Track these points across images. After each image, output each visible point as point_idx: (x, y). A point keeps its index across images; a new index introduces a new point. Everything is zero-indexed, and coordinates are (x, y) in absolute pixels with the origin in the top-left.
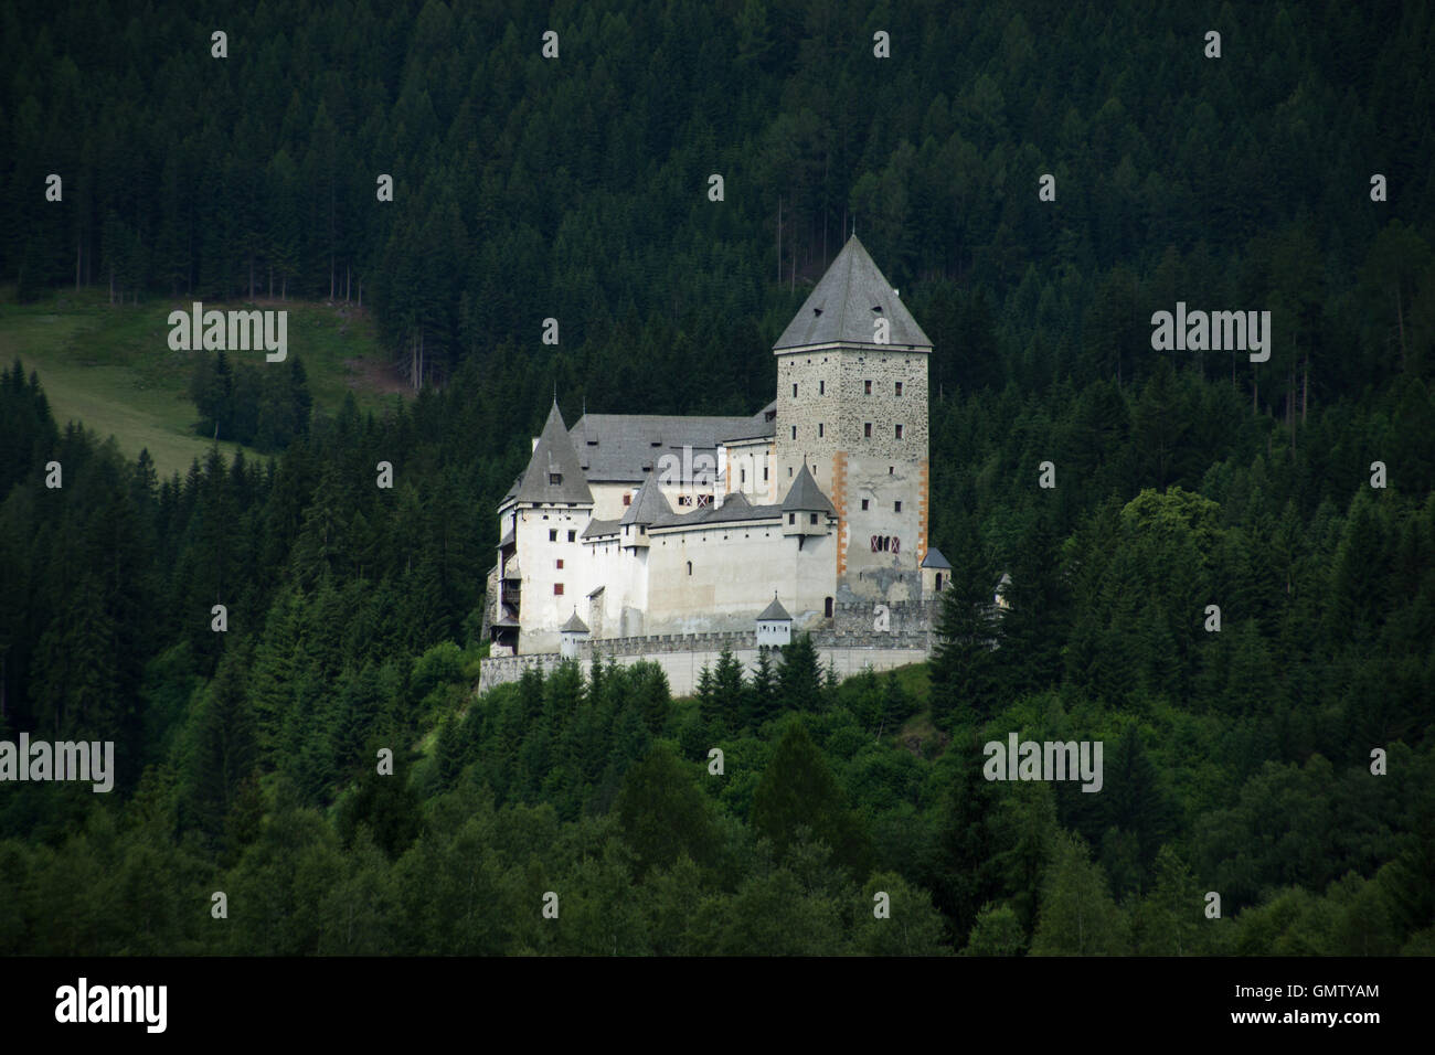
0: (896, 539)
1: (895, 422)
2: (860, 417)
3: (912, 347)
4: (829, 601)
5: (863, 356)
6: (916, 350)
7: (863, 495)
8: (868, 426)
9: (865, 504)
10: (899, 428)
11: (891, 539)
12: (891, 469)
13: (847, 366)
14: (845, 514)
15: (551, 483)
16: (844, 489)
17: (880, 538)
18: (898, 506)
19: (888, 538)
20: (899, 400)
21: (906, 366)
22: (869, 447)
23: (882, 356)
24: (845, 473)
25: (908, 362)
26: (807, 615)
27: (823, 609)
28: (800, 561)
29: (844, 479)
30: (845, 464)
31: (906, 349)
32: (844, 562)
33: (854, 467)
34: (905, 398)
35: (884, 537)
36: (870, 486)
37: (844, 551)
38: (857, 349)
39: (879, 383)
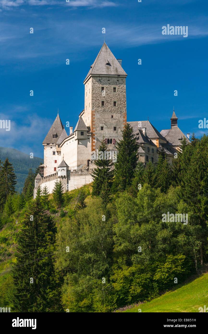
0: (114, 139)
1: (113, 100)
2: (100, 99)
3: (119, 75)
4: (89, 161)
5: (101, 79)
6: (121, 76)
7: (101, 125)
8: (103, 103)
9: (102, 128)
10: (115, 103)
11: (113, 140)
12: (112, 116)
13: (94, 82)
14: (94, 131)
15: (53, 138)
16: (94, 123)
17: (108, 139)
18: (115, 129)
19: (111, 140)
20: (115, 93)
21: (117, 82)
22: (103, 109)
23: (108, 79)
24: (94, 118)
25: (118, 80)
26: (81, 166)
27: (87, 164)
28: (78, 148)
29: (94, 120)
30: (94, 115)
31: (117, 76)
32: (94, 148)
33: (97, 116)
34: (117, 93)
35: (110, 139)
36: (104, 122)
37: (94, 144)
38: (98, 77)
39: (107, 88)
